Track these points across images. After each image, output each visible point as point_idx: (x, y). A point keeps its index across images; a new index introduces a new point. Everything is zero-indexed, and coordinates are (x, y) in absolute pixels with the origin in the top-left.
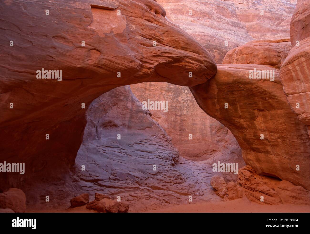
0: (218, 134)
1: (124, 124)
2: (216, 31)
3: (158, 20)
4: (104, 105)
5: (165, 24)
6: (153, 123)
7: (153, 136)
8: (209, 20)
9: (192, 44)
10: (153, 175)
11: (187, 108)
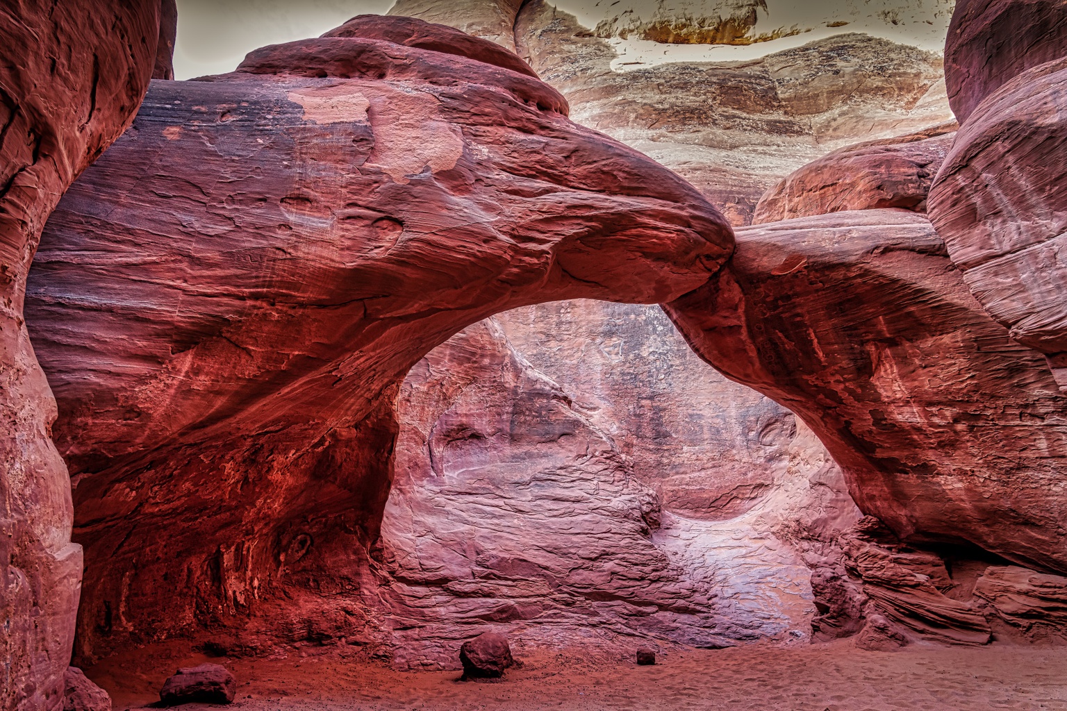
0: (768, 439)
1: (500, 430)
2: (724, 153)
3: (548, 125)
4: (442, 385)
5: (568, 132)
6: (576, 423)
7: (579, 456)
8: (701, 128)
9: (651, 175)
10: (591, 559)
11: (667, 374)
